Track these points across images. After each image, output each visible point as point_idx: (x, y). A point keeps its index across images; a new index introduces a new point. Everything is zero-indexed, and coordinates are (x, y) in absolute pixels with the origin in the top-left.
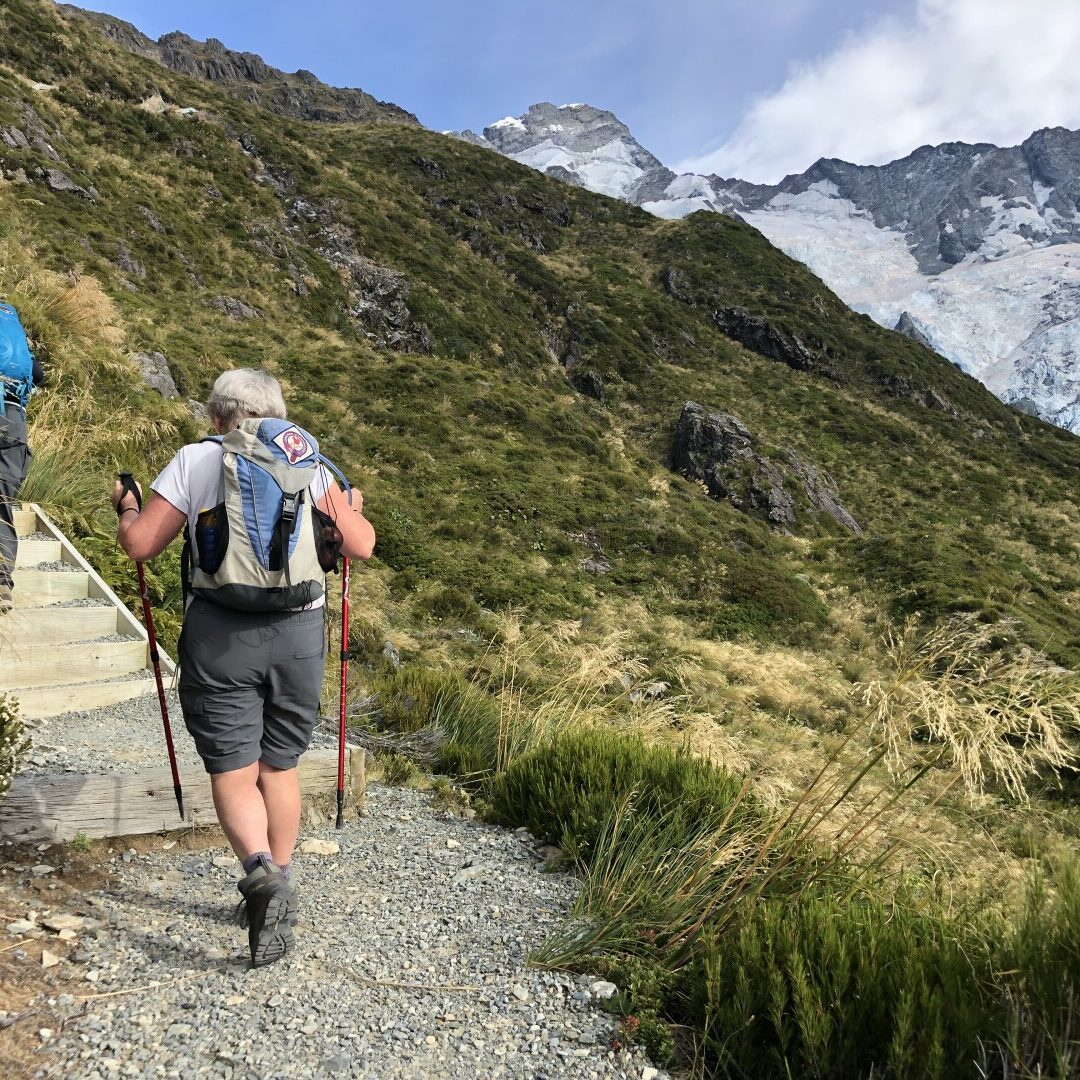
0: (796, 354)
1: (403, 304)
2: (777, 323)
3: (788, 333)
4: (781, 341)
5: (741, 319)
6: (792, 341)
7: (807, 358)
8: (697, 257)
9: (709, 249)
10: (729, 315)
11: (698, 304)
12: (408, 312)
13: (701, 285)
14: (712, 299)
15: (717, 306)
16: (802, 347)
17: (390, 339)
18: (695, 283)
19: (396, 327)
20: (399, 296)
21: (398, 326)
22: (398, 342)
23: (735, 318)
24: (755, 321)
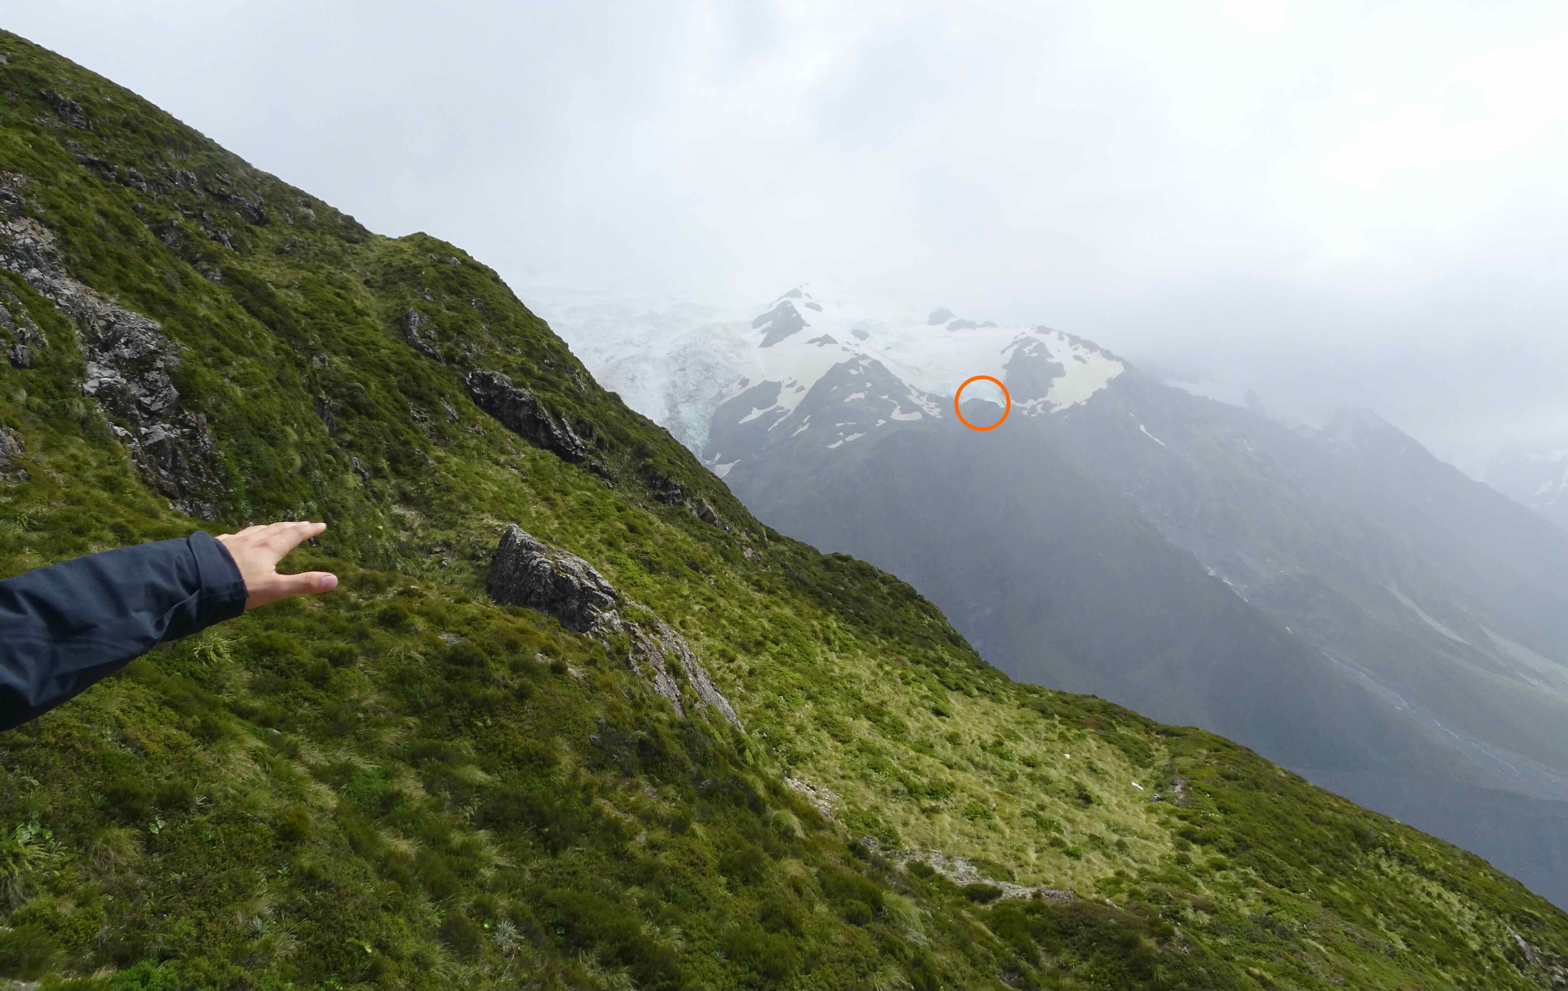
0: (567, 443)
1: (167, 378)
2: (544, 400)
3: (557, 416)
4: (549, 424)
5: (502, 389)
6: (562, 427)
7: (577, 447)
8: (438, 298)
9: (451, 291)
10: (486, 381)
11: (448, 363)
12: (175, 392)
13: (449, 339)
14: (464, 359)
15: (471, 369)
16: (572, 434)
17: (146, 436)
18: (443, 335)
19: (154, 416)
20: (160, 364)
21: (160, 415)
22: (161, 443)
23: (496, 387)
24: (521, 396)
